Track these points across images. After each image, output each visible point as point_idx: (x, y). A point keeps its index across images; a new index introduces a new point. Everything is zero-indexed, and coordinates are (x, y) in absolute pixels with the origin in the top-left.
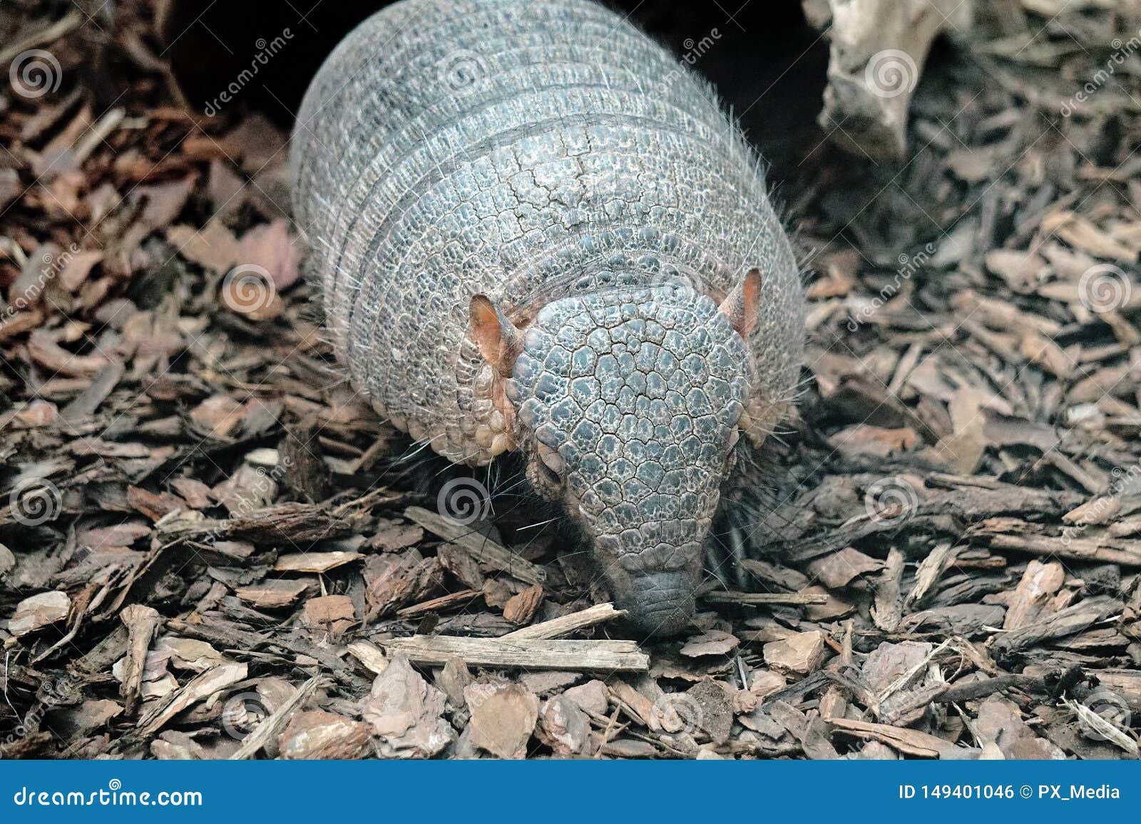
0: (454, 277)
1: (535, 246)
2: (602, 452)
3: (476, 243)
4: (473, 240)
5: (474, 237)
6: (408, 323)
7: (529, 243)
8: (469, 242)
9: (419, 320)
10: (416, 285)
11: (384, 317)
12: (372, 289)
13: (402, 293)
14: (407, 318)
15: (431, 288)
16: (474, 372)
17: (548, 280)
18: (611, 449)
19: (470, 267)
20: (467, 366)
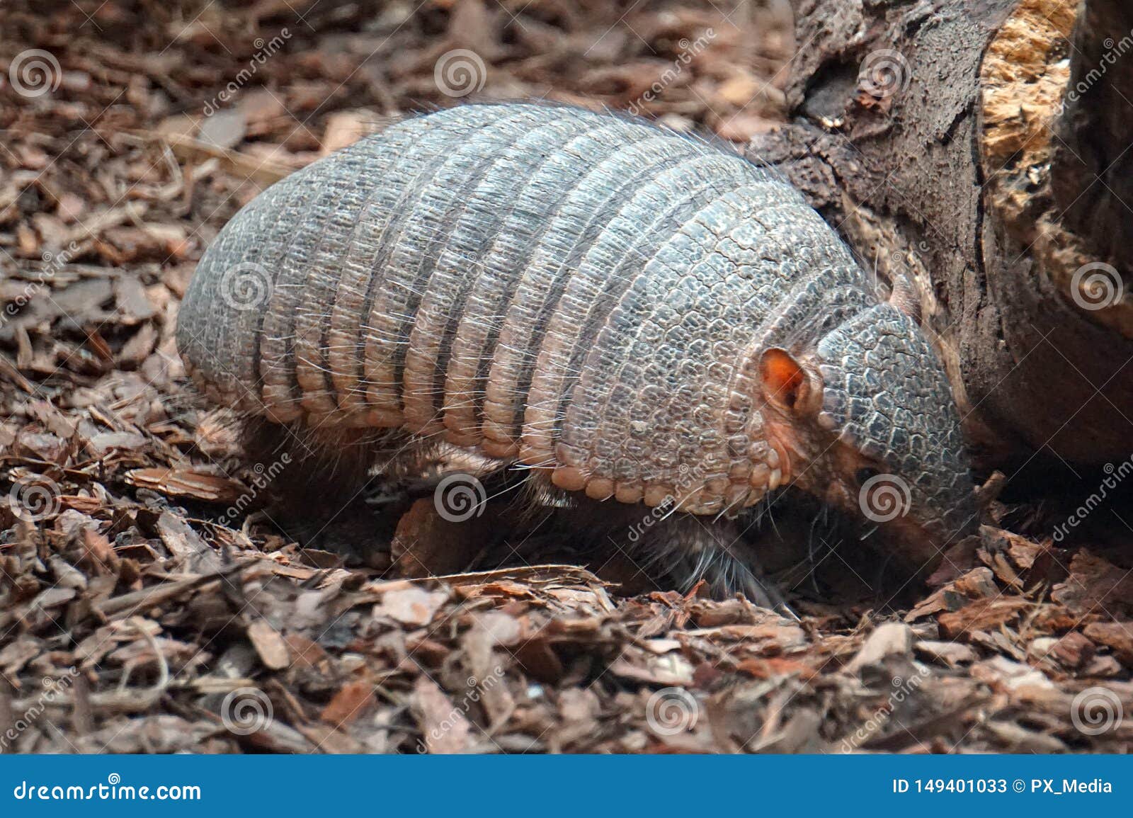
0: (703, 342)
1: (771, 299)
2: (916, 451)
3: (717, 308)
4: (711, 306)
5: (712, 303)
6: (655, 394)
7: (765, 297)
8: (709, 309)
9: (669, 389)
10: (658, 358)
11: (618, 396)
12: (597, 374)
13: (642, 369)
14: (652, 389)
15: (679, 357)
16: (746, 420)
17: (796, 325)
18: (920, 447)
19: (718, 330)
20: (738, 416)
